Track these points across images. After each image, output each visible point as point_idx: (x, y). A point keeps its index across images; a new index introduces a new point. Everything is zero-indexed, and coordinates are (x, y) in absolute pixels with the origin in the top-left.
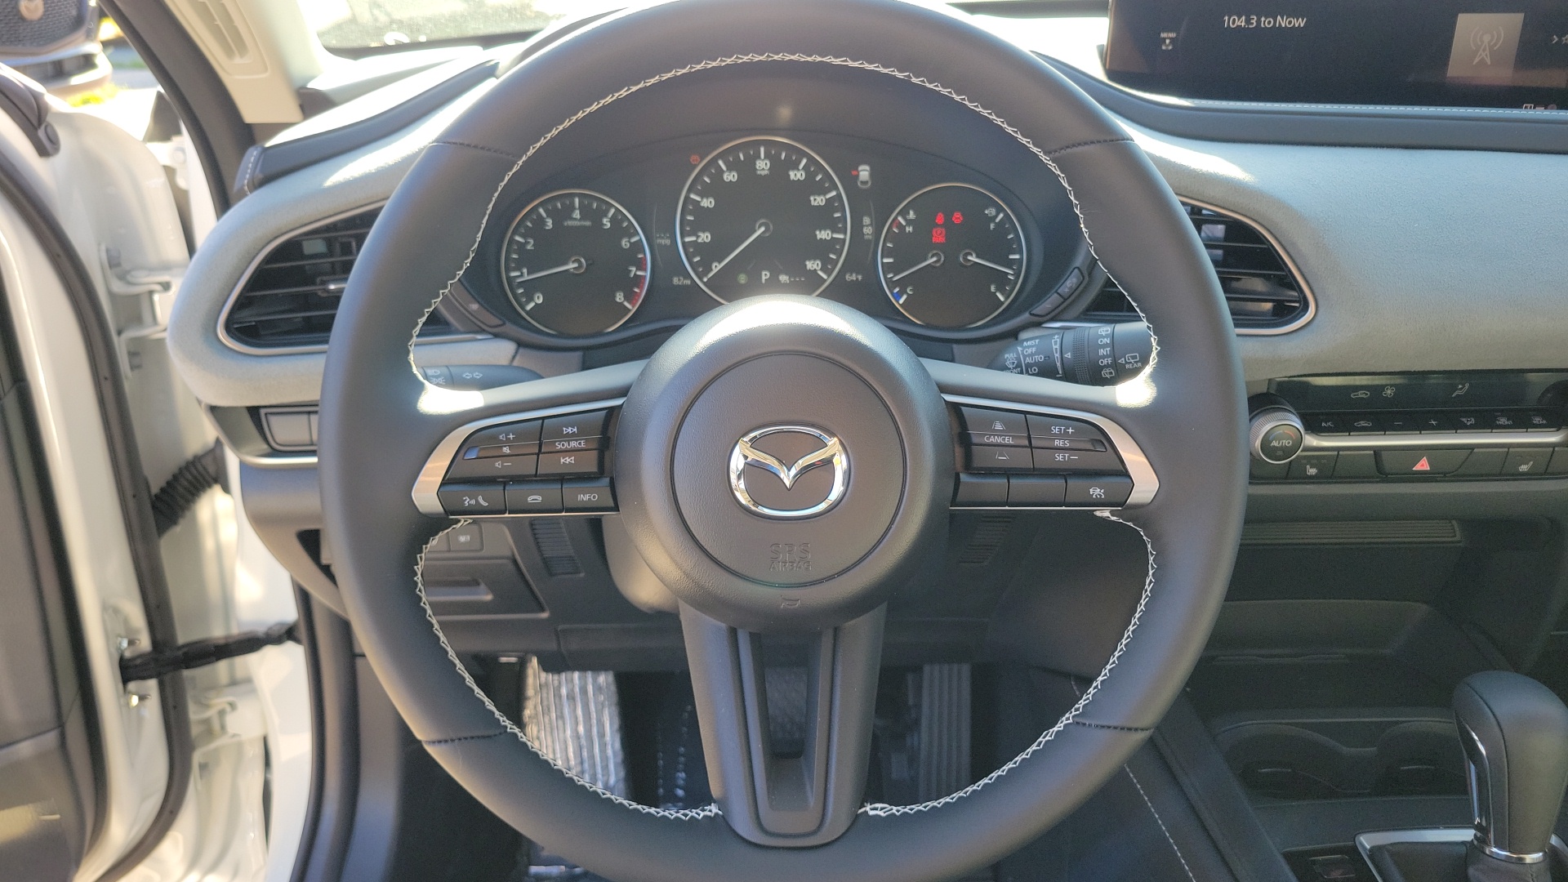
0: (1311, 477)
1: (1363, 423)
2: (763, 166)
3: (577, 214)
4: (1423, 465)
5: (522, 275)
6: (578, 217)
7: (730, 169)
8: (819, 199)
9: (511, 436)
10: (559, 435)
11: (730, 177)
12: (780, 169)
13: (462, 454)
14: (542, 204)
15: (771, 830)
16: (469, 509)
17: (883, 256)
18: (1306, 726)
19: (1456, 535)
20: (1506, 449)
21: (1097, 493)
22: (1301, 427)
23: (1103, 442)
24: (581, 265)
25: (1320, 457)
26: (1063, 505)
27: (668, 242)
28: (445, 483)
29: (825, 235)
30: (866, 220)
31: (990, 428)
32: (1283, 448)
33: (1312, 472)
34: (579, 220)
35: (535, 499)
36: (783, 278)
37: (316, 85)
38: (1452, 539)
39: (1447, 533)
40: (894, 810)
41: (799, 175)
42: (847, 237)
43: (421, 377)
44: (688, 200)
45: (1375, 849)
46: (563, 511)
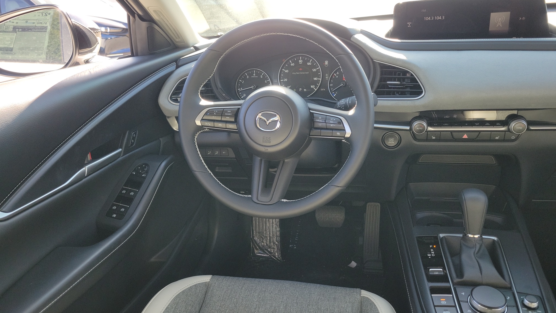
0: (434, 140)
1: (446, 124)
2: (301, 61)
3: (254, 75)
4: (465, 136)
5: (241, 89)
7: (292, 63)
8: (315, 70)
9: (217, 111)
10: (227, 112)
11: (292, 65)
12: (305, 62)
13: (206, 114)
14: (246, 72)
15: (259, 200)
16: (207, 125)
17: (330, 84)
18: (444, 214)
19: (494, 161)
20: (490, 132)
21: (338, 134)
22: (425, 124)
23: (341, 122)
24: (254, 87)
25: (435, 134)
26: (332, 136)
27: (277, 81)
28: (202, 120)
29: (315, 79)
30: (327, 75)
31: (318, 118)
32: (420, 130)
33: (434, 138)
34: (255, 76)
35: (220, 125)
36: (305, 90)
37: (196, 45)
38: (493, 163)
39: (491, 160)
40: (287, 201)
41: (310, 64)
42: (321, 79)
43: (201, 98)
44: (281, 70)
45: (443, 237)
46: (226, 128)
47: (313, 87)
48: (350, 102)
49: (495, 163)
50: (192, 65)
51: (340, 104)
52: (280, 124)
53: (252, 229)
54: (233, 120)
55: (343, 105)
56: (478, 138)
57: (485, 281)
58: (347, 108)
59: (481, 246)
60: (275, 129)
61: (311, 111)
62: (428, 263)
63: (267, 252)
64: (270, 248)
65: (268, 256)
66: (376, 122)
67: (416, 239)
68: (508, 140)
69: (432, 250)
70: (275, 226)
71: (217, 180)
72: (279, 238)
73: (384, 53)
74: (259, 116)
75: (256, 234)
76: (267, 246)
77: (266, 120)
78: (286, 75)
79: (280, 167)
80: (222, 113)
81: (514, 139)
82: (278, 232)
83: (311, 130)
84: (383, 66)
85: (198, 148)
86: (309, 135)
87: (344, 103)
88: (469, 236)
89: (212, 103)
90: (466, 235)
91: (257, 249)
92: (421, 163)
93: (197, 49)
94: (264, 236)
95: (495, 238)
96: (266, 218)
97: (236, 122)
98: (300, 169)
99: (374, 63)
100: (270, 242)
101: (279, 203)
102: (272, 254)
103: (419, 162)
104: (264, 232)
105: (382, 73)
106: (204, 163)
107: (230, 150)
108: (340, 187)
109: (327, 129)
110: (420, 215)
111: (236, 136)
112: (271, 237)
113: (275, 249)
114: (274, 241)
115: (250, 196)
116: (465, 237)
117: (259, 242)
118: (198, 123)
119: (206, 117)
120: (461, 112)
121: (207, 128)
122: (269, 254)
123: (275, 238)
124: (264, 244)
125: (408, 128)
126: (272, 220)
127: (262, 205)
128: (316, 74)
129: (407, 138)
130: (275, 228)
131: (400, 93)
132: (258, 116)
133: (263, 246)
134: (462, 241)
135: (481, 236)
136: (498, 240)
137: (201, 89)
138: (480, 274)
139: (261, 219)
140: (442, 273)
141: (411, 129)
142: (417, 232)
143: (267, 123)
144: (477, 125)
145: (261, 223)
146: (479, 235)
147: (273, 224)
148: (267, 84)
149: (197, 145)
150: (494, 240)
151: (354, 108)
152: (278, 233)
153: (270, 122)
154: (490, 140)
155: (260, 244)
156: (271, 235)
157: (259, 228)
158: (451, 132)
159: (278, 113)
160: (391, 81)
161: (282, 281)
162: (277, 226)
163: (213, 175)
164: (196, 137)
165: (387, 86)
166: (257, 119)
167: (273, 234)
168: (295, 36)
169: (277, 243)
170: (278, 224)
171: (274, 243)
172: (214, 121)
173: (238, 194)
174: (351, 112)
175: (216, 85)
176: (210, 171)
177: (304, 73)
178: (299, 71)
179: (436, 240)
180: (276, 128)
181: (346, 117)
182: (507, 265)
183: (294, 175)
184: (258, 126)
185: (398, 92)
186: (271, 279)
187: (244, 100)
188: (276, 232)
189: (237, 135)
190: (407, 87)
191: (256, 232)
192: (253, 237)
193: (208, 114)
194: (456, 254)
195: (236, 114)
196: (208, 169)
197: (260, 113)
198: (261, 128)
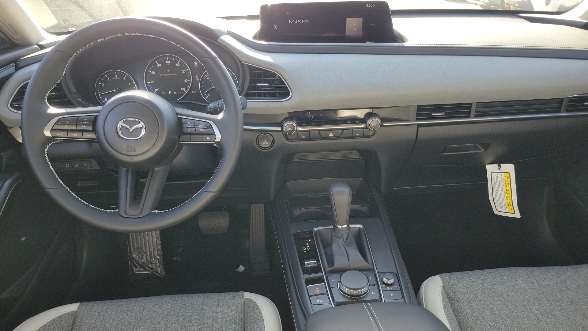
0: (304, 139)
1: (313, 124)
2: (168, 62)
3: (116, 76)
4: (331, 135)
5: (101, 93)
6: (116, 77)
7: (159, 64)
8: (184, 71)
9: (70, 120)
11: (159, 66)
12: (173, 63)
13: (57, 123)
14: (106, 74)
15: (128, 214)
16: (58, 136)
17: (201, 86)
18: (319, 208)
19: (359, 156)
20: (352, 130)
21: (208, 138)
22: (295, 125)
23: (210, 127)
24: (117, 90)
25: (306, 133)
26: (202, 141)
27: (143, 83)
28: (52, 130)
29: (185, 81)
30: (197, 76)
31: (187, 123)
32: (291, 130)
33: (304, 137)
34: (117, 78)
35: (75, 135)
36: (175, 93)
37: (41, 43)
38: (358, 158)
39: (356, 155)
40: (160, 211)
41: (178, 65)
42: (191, 81)
43: (49, 105)
44: (147, 72)
45: (317, 231)
46: (83, 138)
47: (183, 89)
48: (220, 105)
49: (359, 157)
50: (35, 67)
51: (210, 107)
52: (144, 132)
53: (129, 245)
54: (91, 128)
55: (214, 108)
56: (342, 136)
57: (352, 265)
58: (216, 112)
59: (348, 235)
60: (140, 137)
61: (179, 116)
62: (304, 257)
63: (148, 269)
64: (151, 263)
65: (150, 272)
66: (246, 124)
67: (292, 236)
68: (367, 136)
69: (307, 244)
70: (155, 239)
71: (76, 196)
72: (160, 252)
73: (251, 55)
74: (121, 123)
75: (134, 250)
76: (147, 262)
77: (129, 128)
78: (153, 77)
79: (149, 177)
80: (77, 121)
81: (371, 136)
82: (159, 245)
83: (180, 136)
84: (252, 68)
85: (49, 163)
86: (179, 141)
87: (214, 106)
88: (338, 227)
89: (62, 111)
90: (335, 226)
91: (136, 267)
92: (295, 161)
93: (42, 47)
94: (143, 251)
95: (361, 226)
96: (144, 231)
97: (94, 130)
98: (172, 176)
99: (242, 65)
100: (151, 258)
101: (150, 214)
102: (154, 270)
103: (294, 161)
104: (143, 247)
105: (251, 75)
106: (59, 179)
107: (93, 162)
108: (214, 192)
109: (196, 134)
110: (297, 212)
111: (97, 146)
112: (152, 252)
113: (157, 264)
114: (155, 256)
115: (117, 210)
116: (335, 229)
117: (138, 259)
118: (48, 134)
119: (56, 127)
120: (334, 111)
121: (59, 139)
122: (151, 270)
123: (156, 252)
124: (144, 260)
125: (279, 129)
126: (151, 233)
127: (132, 219)
128: (186, 76)
129: (280, 139)
130: (155, 241)
131: (270, 95)
132: (119, 124)
133: (143, 263)
134: (333, 232)
135: (348, 226)
136: (363, 228)
137: (48, 94)
138: (348, 260)
139: (139, 233)
140: (316, 265)
141: (282, 130)
142: (295, 229)
143: (131, 131)
144: (341, 124)
145: (139, 238)
146: (346, 225)
147: (153, 238)
148: (132, 88)
149: (48, 159)
150: (360, 228)
151: (223, 111)
152: (160, 247)
153: (133, 130)
154: (352, 137)
155: (139, 261)
156: (151, 249)
157: (137, 244)
158: (319, 131)
159: (141, 119)
160: (261, 83)
161: (162, 297)
162: (157, 239)
163: (70, 191)
164: (46, 150)
165: (257, 88)
166: (118, 127)
167: (153, 248)
168: (155, 37)
169: (158, 257)
170: (159, 236)
171: (155, 258)
172: (67, 131)
173: (103, 210)
174: (220, 116)
175: (69, 89)
176: (66, 187)
177: (173, 75)
178: (167, 73)
179: (310, 234)
180: (141, 135)
181: (216, 122)
182: (370, 249)
183: (166, 183)
184: (121, 135)
185: (268, 94)
186: (150, 296)
187: (102, 106)
188: (157, 246)
189: (98, 144)
190: (276, 89)
191: (134, 249)
192: (131, 254)
193: (60, 123)
194: (327, 245)
195: (94, 122)
196: (64, 185)
197: (121, 120)
198: (124, 137)
